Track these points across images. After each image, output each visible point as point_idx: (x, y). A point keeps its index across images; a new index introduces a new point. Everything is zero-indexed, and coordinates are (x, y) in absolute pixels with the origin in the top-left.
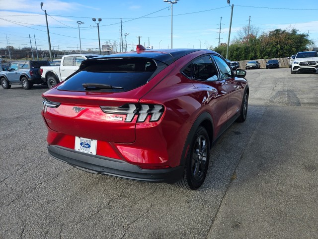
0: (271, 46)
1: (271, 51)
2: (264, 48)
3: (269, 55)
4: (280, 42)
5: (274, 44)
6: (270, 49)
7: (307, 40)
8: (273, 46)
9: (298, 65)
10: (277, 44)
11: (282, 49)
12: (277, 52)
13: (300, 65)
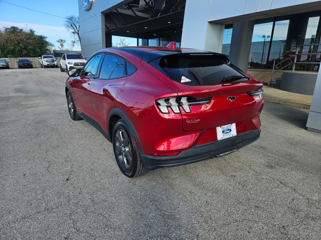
0: (13, 44)
1: (14, 49)
2: (4, 46)
3: (12, 54)
4: (21, 41)
5: (16, 42)
6: (12, 47)
7: (46, 42)
8: (15, 44)
9: (72, 65)
10: (19, 43)
11: (25, 48)
12: (21, 51)
13: (74, 65)
